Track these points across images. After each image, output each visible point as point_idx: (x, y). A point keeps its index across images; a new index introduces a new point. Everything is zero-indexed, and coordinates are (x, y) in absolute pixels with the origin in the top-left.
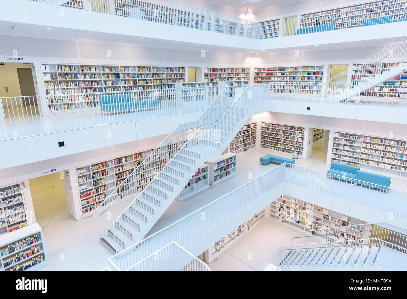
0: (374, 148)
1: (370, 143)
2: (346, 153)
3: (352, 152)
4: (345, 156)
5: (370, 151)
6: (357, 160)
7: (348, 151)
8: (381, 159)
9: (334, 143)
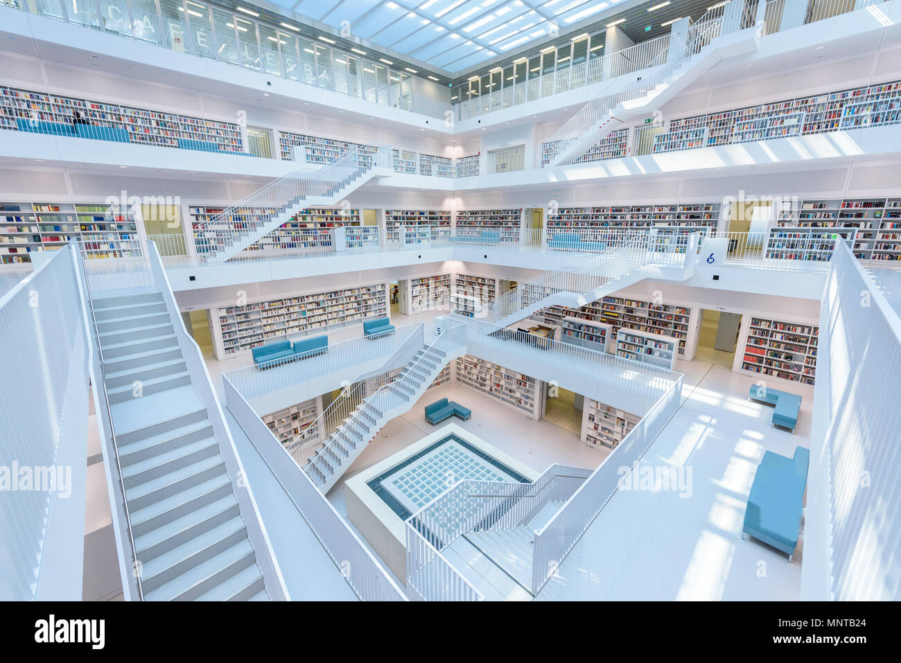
0: (277, 314)
1: (270, 310)
2: (244, 334)
3: (251, 329)
4: (243, 338)
5: (273, 319)
6: (260, 337)
7: (246, 330)
8: (287, 324)
9: (222, 326)
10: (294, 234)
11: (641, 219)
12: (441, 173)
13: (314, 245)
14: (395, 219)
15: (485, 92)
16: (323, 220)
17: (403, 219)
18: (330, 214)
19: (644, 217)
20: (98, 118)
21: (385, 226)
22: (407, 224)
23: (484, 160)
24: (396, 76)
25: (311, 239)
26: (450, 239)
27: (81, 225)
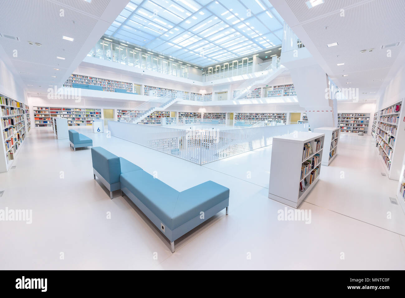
10: (148, 119)
11: (264, 117)
12: (198, 100)
13: (154, 123)
14: (182, 115)
15: (214, 72)
16: (158, 115)
17: (184, 115)
18: (160, 113)
19: (265, 117)
20: (91, 82)
21: (178, 117)
22: (186, 117)
23: (213, 96)
24: (183, 66)
25: (153, 121)
26: (201, 123)
27: (86, 115)
